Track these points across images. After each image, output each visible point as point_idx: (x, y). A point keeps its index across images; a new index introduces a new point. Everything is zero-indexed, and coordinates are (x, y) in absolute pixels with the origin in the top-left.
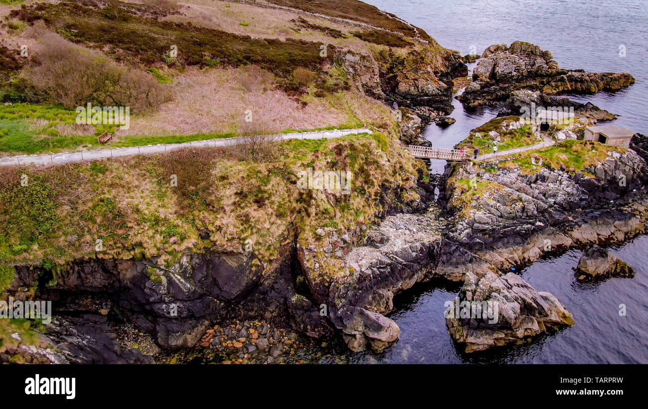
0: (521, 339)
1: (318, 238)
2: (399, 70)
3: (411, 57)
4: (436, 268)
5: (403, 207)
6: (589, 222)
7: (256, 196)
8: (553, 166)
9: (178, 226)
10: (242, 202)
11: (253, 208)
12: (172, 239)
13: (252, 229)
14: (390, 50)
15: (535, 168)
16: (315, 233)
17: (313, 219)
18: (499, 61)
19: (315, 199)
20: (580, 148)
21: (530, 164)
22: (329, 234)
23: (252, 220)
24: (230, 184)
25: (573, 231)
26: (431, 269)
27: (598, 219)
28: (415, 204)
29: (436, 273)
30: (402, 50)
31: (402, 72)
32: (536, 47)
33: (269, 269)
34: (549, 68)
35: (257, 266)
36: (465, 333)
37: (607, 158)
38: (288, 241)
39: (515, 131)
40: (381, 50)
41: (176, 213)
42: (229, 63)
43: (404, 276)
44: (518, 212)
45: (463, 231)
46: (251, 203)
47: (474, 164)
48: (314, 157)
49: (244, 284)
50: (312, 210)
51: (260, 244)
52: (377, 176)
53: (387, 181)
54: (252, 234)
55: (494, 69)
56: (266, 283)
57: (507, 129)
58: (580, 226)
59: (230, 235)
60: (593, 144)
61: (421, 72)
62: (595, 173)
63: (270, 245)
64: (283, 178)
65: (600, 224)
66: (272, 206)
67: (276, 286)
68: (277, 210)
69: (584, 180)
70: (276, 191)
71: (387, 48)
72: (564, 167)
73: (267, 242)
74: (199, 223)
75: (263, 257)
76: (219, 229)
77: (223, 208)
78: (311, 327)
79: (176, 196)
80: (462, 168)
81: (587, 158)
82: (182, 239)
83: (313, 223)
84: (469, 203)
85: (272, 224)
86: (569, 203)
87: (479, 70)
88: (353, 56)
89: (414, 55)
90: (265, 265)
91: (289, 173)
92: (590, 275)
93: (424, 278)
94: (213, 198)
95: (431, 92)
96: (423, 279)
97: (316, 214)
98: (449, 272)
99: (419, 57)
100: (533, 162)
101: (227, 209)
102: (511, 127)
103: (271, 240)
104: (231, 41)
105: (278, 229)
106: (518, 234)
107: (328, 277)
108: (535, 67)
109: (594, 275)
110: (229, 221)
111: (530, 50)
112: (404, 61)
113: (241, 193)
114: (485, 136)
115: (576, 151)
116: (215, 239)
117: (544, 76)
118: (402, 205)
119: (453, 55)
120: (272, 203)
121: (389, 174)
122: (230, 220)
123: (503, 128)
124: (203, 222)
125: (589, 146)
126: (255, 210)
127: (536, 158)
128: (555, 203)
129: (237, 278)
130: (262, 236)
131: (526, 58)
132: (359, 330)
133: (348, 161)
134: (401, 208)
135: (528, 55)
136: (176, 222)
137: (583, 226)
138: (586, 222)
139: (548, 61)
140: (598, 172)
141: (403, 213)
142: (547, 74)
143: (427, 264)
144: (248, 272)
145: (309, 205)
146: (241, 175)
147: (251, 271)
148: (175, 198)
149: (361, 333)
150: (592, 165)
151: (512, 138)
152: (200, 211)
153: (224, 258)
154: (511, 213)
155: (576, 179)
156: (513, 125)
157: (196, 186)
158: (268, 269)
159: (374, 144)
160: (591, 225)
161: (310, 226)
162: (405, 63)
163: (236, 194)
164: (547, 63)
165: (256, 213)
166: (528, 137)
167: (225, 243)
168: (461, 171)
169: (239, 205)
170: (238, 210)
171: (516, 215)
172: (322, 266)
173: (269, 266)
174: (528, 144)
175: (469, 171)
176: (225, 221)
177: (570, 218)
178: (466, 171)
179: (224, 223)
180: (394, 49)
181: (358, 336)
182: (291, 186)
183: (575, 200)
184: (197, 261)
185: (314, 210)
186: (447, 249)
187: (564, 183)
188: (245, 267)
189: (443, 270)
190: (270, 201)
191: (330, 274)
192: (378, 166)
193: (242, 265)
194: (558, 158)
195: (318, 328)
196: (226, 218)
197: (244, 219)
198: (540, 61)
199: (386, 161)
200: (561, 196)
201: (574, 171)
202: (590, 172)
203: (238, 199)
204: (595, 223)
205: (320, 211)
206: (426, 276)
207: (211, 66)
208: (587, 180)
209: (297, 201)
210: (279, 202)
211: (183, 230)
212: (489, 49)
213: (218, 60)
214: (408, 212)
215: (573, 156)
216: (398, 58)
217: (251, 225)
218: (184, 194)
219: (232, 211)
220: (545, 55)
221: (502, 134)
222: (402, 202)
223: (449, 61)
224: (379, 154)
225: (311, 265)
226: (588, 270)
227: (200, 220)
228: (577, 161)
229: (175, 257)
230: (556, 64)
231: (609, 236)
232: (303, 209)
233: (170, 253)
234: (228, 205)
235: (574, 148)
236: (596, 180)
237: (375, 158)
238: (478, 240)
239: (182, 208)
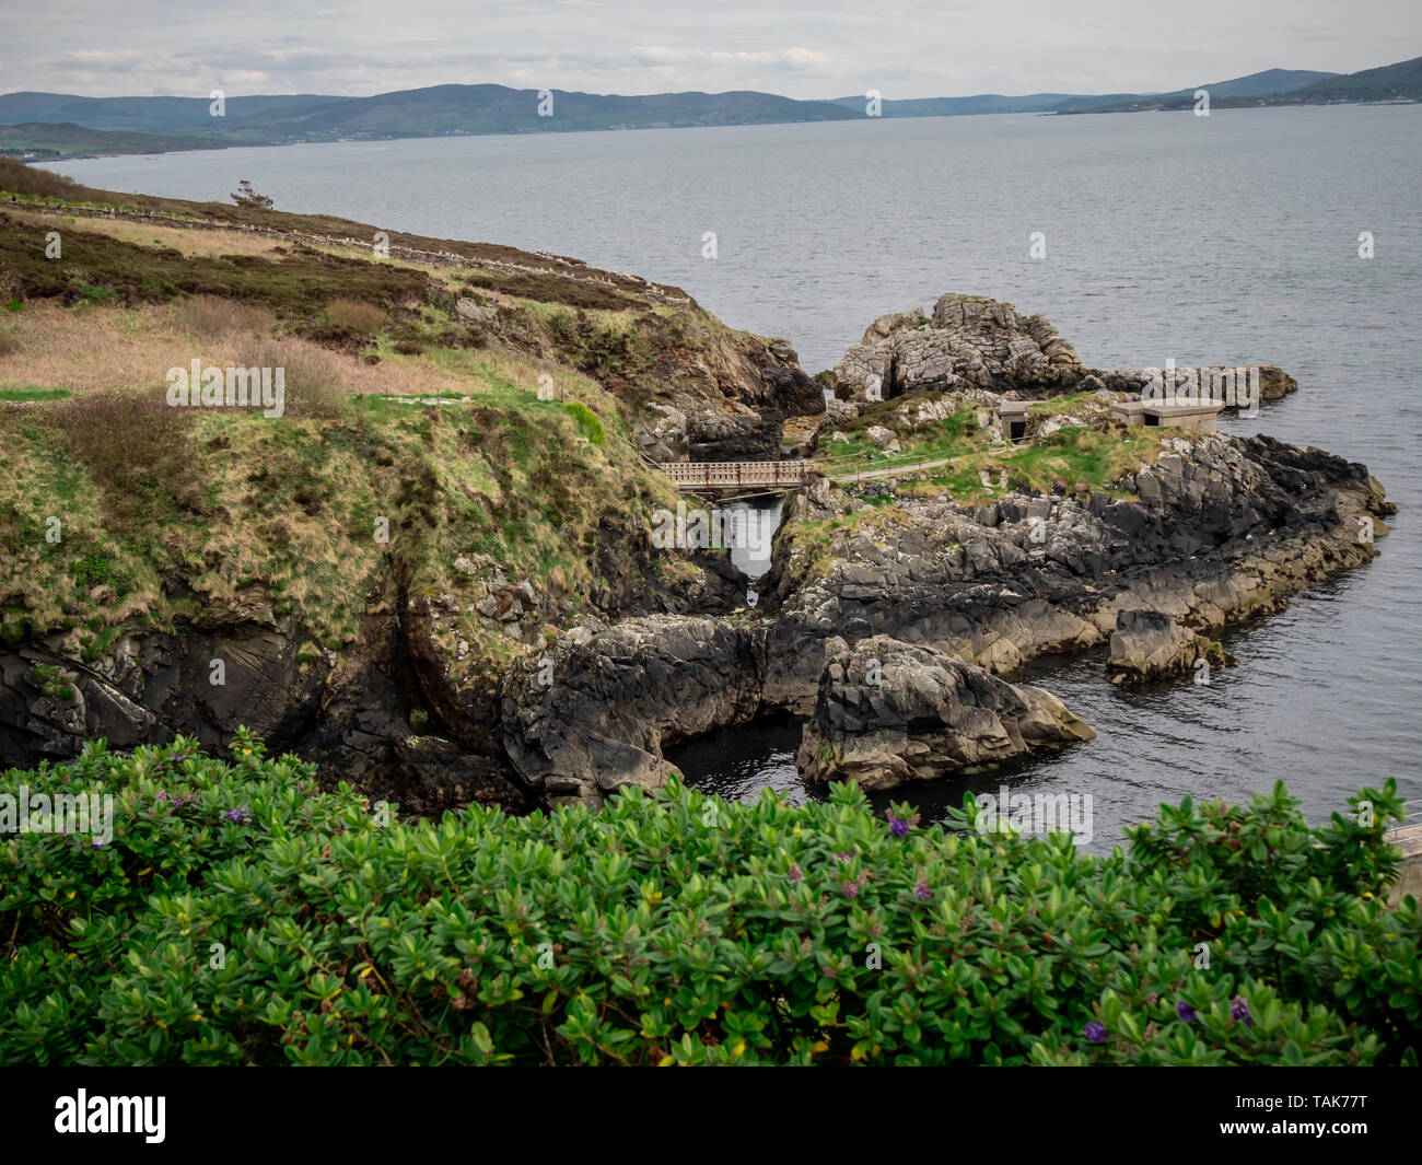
0: (974, 765)
1: (461, 580)
2: (614, 369)
3: (645, 331)
4: (762, 688)
5: (665, 598)
6: (1133, 587)
7: (297, 488)
8: (1035, 484)
9: (113, 557)
10: (267, 500)
11: (293, 515)
12: (97, 591)
13: (294, 566)
14: (581, 316)
15: (991, 492)
16: (453, 567)
17: (444, 532)
18: (906, 348)
19: (442, 490)
20: (1094, 439)
21: (977, 485)
22: (486, 571)
23: (293, 541)
24: (235, 456)
25: (1097, 611)
26: (749, 691)
27: (1152, 577)
28: (693, 590)
29: (762, 702)
30: (616, 315)
31: (624, 376)
32: (1004, 307)
33: (344, 669)
34: (1050, 362)
35: (312, 660)
36: (837, 749)
37: (1162, 455)
38: (383, 605)
39: (935, 423)
40: (554, 313)
41: (104, 525)
42: (143, 296)
43: (682, 695)
44: (952, 565)
45: (818, 605)
46: (286, 503)
47: (833, 485)
48: (428, 417)
49: (281, 710)
50: (441, 512)
51: (317, 599)
52: (585, 500)
53: (612, 511)
54: (296, 575)
55: (894, 369)
56: (336, 713)
57: (913, 422)
58: (1112, 599)
59: (245, 571)
60: (1124, 426)
61: (680, 372)
62: (1137, 491)
63: (342, 607)
64: (360, 453)
65: (1158, 589)
66: (340, 515)
67: (361, 717)
68: (353, 522)
69: (1115, 509)
70: (345, 480)
71: (572, 311)
72: (1061, 484)
73: (333, 597)
74: (162, 555)
75: (326, 636)
76: (215, 561)
77: (221, 510)
78: (464, 788)
79: (102, 489)
80: (803, 493)
81: (1114, 459)
82: (123, 593)
83: (445, 541)
84: (824, 545)
85: (343, 556)
86: (1084, 556)
87: (850, 371)
88: (478, 304)
89: (650, 324)
90: (333, 656)
91: (372, 442)
92: (1135, 670)
93: (736, 715)
94: (195, 486)
95: (715, 428)
96: (733, 718)
97: (451, 520)
98: (795, 695)
99: (666, 330)
100: (985, 479)
101: (233, 512)
102: (922, 416)
103: (343, 594)
104: (130, 257)
105: (358, 567)
106: (959, 608)
107: (494, 671)
108: (1012, 362)
109: (1144, 670)
110: (240, 541)
111: (988, 315)
112: (623, 344)
113: (264, 476)
114: (858, 438)
115: (1088, 449)
116: (206, 586)
117: (1040, 384)
118: (661, 594)
119: (771, 350)
120: (339, 507)
121: (616, 494)
122: (243, 536)
123: (903, 418)
124: (171, 549)
125: (1116, 433)
126: (298, 520)
127: (991, 472)
128: (1047, 558)
129: (263, 696)
130: (322, 581)
131: (983, 340)
132: (585, 775)
133: (509, 447)
134: (657, 598)
135: (987, 330)
136: (107, 546)
137: (1119, 596)
138: (1124, 588)
139: (1045, 342)
140: (1145, 486)
141: (665, 611)
142: (1049, 379)
143: (739, 678)
144: (289, 678)
145: (432, 502)
146: (259, 438)
147: (297, 674)
148: (98, 495)
149: (590, 783)
150: (1128, 471)
151: (930, 440)
152: (162, 523)
153: (227, 649)
154: (935, 571)
155: (1097, 508)
156: (925, 410)
157: (150, 464)
158: (339, 667)
159: (569, 423)
160: (1138, 592)
161: (439, 551)
162: (630, 347)
163: (252, 479)
164: (1043, 349)
165: (302, 525)
166: (969, 435)
167: (230, 595)
168: (801, 503)
169: (260, 505)
170: (258, 519)
171: (949, 575)
172: (477, 644)
173: (341, 660)
174: (970, 451)
175: (821, 500)
176: (228, 541)
177: (1089, 589)
178: (816, 503)
179: (228, 544)
180: (590, 314)
181: (584, 789)
182: (381, 472)
183: (1098, 549)
184: (158, 655)
185: (444, 510)
186: (784, 645)
187: (1065, 515)
188: (283, 666)
189: (779, 691)
190: (331, 503)
191: (498, 663)
192: (584, 475)
193: (273, 662)
194: (1045, 468)
195: (482, 788)
196: (230, 533)
197: (275, 538)
198: (1021, 344)
199: (604, 464)
200: (1058, 541)
201: (1087, 491)
202: (1126, 489)
203: (255, 492)
204: (1147, 587)
205: (458, 513)
206: (738, 708)
207: (95, 301)
208: (1121, 506)
209: (398, 504)
210: (355, 505)
211: (124, 570)
212: (875, 329)
213: (110, 289)
214: (678, 610)
215: (1080, 460)
216: (606, 336)
217: (291, 556)
218: (119, 484)
219: (245, 517)
220: (1032, 327)
221: (903, 434)
222: (659, 586)
223: (762, 364)
224: (584, 446)
225: (449, 645)
226: (1129, 660)
227: (165, 547)
228: (1091, 469)
229: (103, 636)
230: (1068, 347)
231: (1187, 615)
232: (418, 514)
233: (93, 625)
234: (234, 505)
235: (1082, 442)
236: (1143, 505)
237: (575, 455)
238: (856, 620)
239: (122, 515)
